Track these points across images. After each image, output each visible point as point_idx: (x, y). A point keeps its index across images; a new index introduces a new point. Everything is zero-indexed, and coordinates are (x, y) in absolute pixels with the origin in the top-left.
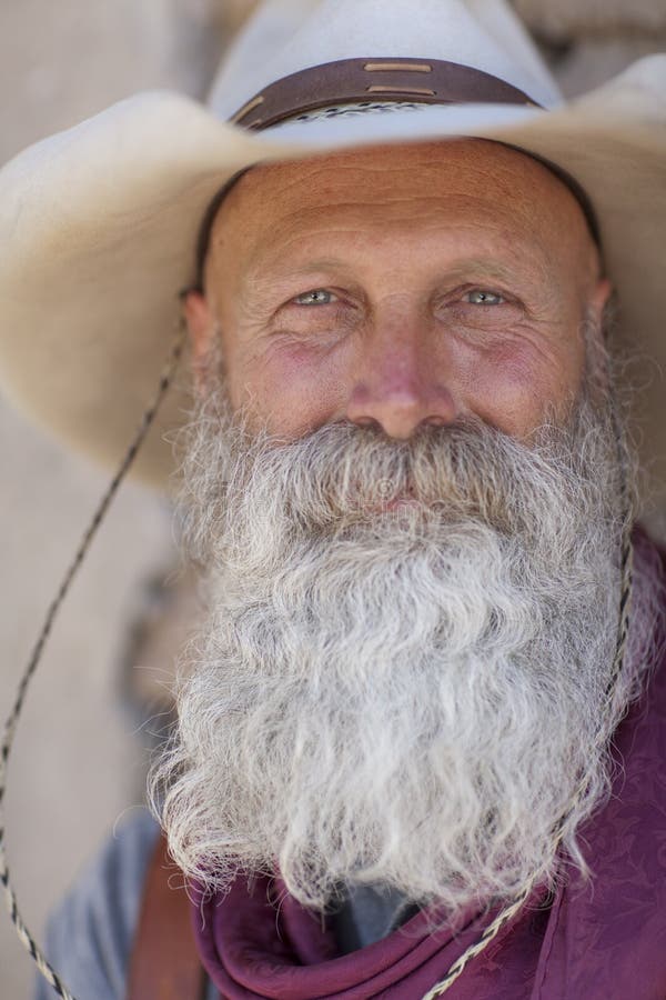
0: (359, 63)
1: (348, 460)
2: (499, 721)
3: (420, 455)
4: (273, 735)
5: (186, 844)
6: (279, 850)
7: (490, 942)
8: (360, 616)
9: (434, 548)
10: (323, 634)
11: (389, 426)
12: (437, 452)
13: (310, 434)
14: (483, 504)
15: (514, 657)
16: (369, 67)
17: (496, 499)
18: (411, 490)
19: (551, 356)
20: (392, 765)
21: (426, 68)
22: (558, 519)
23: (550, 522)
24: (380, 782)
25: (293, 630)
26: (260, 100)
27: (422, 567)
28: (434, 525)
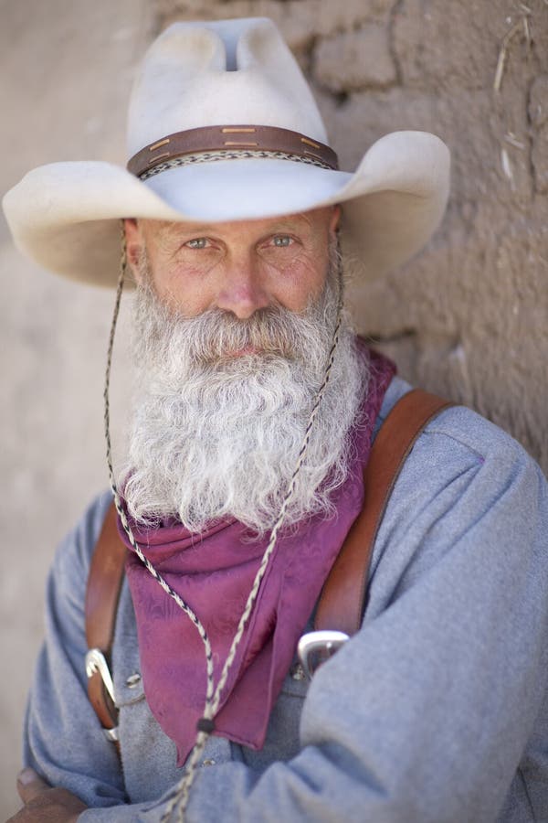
0: (219, 128)
1: (221, 331)
2: (286, 442)
3: (254, 328)
4: (177, 454)
5: (136, 506)
6: (178, 507)
7: (276, 543)
8: (223, 404)
9: (259, 373)
10: (206, 411)
11: (239, 314)
12: (263, 325)
13: (201, 314)
14: (281, 348)
15: (295, 415)
16: (225, 131)
17: (288, 344)
18: (249, 344)
19: (312, 269)
20: (232, 463)
21: (253, 130)
22: (318, 352)
23: (314, 355)
24: (225, 471)
25: (191, 407)
26: (168, 141)
27: (254, 381)
28: (260, 364)
